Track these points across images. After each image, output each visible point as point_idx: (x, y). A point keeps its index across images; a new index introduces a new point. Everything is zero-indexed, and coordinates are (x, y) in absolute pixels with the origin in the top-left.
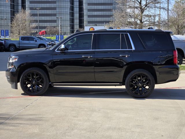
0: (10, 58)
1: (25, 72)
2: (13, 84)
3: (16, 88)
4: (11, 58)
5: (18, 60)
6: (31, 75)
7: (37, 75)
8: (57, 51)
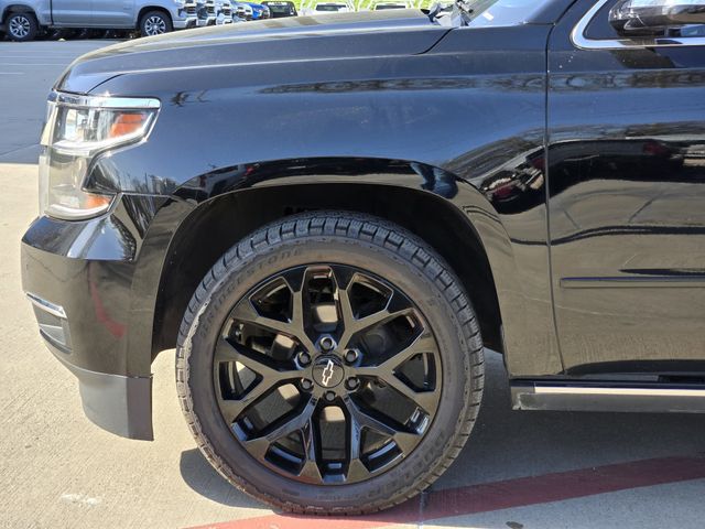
0: (62, 111)
1: (236, 265)
2: (105, 383)
3: (140, 427)
4: (71, 115)
5: (156, 135)
6: (297, 297)
7: (364, 300)
8: (588, 34)
